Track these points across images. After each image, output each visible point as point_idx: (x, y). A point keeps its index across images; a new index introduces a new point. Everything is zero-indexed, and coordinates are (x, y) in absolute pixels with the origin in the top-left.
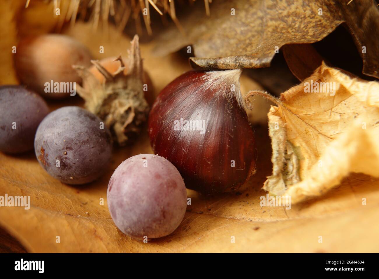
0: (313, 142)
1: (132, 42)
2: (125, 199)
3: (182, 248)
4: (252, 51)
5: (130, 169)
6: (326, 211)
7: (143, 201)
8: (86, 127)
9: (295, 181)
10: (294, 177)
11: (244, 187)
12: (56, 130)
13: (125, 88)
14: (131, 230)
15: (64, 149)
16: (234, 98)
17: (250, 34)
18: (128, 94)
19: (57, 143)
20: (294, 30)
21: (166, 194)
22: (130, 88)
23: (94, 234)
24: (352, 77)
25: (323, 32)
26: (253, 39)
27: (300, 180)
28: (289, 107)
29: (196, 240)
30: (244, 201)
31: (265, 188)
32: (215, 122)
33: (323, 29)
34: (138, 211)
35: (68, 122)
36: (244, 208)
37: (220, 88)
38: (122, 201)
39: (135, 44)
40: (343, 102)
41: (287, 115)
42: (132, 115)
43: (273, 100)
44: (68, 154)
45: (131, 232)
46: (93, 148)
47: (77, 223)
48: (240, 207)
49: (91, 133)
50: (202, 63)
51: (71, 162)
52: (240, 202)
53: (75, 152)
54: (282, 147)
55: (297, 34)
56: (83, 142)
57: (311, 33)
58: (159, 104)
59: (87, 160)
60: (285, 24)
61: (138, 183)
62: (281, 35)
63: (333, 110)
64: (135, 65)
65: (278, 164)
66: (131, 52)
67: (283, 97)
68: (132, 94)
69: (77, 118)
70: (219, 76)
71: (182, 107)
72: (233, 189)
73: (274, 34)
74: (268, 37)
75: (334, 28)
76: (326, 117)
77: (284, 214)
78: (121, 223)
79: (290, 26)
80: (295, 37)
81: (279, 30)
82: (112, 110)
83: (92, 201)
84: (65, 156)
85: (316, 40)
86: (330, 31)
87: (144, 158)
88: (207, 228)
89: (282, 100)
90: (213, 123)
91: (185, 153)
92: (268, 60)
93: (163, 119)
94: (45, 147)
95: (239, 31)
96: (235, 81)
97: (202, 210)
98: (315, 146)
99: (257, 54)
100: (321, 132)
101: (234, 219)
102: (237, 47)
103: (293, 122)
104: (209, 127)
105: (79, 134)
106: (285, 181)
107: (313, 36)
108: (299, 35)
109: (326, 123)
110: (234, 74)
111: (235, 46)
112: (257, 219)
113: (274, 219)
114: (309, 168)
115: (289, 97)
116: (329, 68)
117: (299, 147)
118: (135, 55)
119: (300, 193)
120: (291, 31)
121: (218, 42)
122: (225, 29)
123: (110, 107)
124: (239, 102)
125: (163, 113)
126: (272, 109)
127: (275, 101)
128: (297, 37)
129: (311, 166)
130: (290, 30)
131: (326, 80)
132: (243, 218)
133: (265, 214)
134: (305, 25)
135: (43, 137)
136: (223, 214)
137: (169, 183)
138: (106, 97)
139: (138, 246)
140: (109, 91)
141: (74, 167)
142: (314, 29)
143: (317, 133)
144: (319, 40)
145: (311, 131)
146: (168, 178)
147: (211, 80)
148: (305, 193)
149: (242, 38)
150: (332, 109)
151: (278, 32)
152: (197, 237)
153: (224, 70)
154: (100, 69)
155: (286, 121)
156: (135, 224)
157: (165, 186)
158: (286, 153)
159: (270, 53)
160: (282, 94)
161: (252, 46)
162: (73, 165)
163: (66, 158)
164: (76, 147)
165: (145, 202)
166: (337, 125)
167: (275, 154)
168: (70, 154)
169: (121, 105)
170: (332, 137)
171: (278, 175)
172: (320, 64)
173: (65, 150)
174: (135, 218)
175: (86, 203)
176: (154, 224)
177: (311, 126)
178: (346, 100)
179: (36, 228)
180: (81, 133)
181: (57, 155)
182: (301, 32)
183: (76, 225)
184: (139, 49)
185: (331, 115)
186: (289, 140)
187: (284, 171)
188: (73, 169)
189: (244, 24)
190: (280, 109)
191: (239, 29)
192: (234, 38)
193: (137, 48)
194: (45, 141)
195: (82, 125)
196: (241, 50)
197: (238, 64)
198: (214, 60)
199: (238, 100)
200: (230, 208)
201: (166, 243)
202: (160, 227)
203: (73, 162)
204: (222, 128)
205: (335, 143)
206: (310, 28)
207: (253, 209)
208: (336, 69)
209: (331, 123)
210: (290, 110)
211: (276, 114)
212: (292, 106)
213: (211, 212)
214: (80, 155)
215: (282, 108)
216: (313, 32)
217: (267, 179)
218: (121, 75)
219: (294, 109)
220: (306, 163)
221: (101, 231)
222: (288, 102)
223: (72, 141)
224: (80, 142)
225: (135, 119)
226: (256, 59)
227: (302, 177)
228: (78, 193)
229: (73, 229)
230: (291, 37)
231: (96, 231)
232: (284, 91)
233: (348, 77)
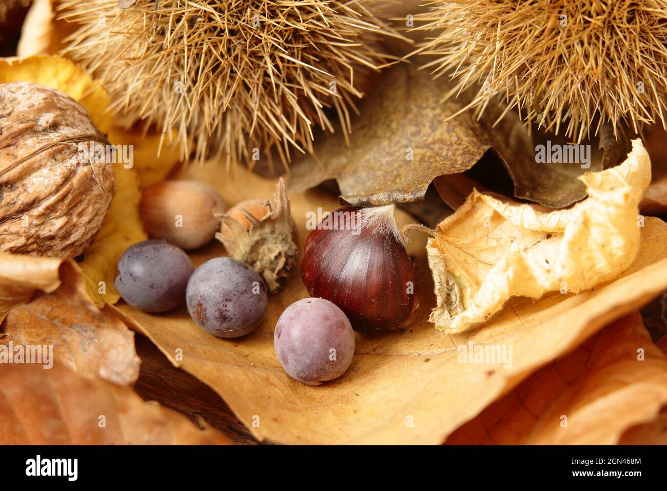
0: (473, 270)
1: (278, 185)
2: (297, 344)
3: (355, 388)
4: (402, 183)
5: (298, 314)
6: (492, 336)
7: (315, 343)
8: (241, 277)
9: (459, 310)
10: (458, 307)
11: (407, 323)
12: (212, 283)
13: (273, 232)
14: (305, 374)
15: (223, 301)
16: (391, 234)
17: (396, 165)
18: (276, 238)
19: (215, 296)
20: (442, 158)
21: (336, 335)
22: (277, 232)
23: (268, 381)
24: (504, 201)
25: (472, 160)
26: (401, 170)
27: (464, 309)
28: (446, 238)
29: (367, 379)
30: (409, 338)
31: (430, 320)
32: (376, 260)
33: (471, 156)
34: (311, 354)
35: (223, 273)
36: (410, 343)
37: (376, 225)
38: (294, 345)
39: (281, 186)
40: (499, 227)
41: (444, 245)
42: (282, 260)
43: (429, 232)
44: (228, 306)
45: (304, 376)
46: (251, 297)
47: (251, 373)
48: (406, 343)
49: (248, 282)
50: (354, 201)
51: (231, 314)
52: (405, 338)
53: (235, 303)
54: (443, 278)
55: (445, 162)
56: (241, 292)
57: (460, 162)
58: (312, 246)
59: (247, 310)
60: (431, 152)
61: (308, 327)
62: (430, 164)
63: (490, 236)
64: (282, 207)
65: (441, 295)
66: (277, 195)
67: (439, 228)
68: (280, 238)
69: (232, 268)
70: (374, 212)
71: (339, 248)
72: (397, 325)
73: (422, 163)
74: (416, 167)
75: (482, 154)
76: (483, 244)
77: (452, 344)
78: (294, 368)
79: (437, 154)
80: (444, 167)
81: (426, 159)
82: (260, 257)
83: (252, 353)
84: (225, 308)
85: (466, 168)
86: (478, 158)
87: (310, 302)
88: (377, 366)
89: (438, 232)
90: (374, 261)
91: (348, 294)
92: (422, 194)
93: (320, 262)
94: (202, 302)
95: (384, 162)
96: (390, 216)
97: (368, 351)
98: (475, 274)
99: (410, 188)
100: (480, 259)
101: (402, 356)
102: (385, 180)
103: (451, 252)
104: (370, 265)
105: (237, 285)
106: (450, 311)
107: (462, 164)
108: (448, 163)
109: (484, 249)
110: (388, 210)
111: (382, 178)
112: (425, 352)
113: (442, 350)
114: (472, 297)
115: (445, 227)
116: (482, 195)
117: (460, 277)
118: (281, 198)
119: (465, 322)
120: (439, 160)
121: (364, 174)
122: (369, 160)
123: (258, 254)
124: (396, 238)
125: (319, 255)
126: (430, 241)
127: (432, 234)
128: (447, 166)
129: (474, 294)
130: (437, 158)
131: (479, 206)
132: (411, 353)
133: (432, 346)
134: (453, 152)
135: (199, 291)
136: (390, 352)
137: (338, 324)
138: (253, 244)
139: (310, 391)
140: (256, 237)
141: (234, 319)
142: (462, 157)
143: (476, 261)
144: (469, 168)
145: (470, 260)
146: (336, 319)
147: (366, 218)
148: (471, 321)
149: (389, 169)
150: (488, 235)
151: (426, 162)
152: (368, 376)
153: (377, 206)
154: (248, 215)
155: (445, 251)
156: (308, 367)
157: (335, 327)
158: (448, 284)
159: (423, 186)
160: (438, 225)
161: (401, 178)
162: (233, 316)
163: (226, 310)
164: (235, 299)
165: (317, 345)
166: (494, 251)
167: (437, 286)
168: (230, 306)
169: (270, 251)
170: (491, 263)
171: (442, 306)
172: (472, 191)
173: (225, 302)
174: (308, 361)
175: (248, 355)
176: (327, 366)
177: (469, 254)
178: (501, 225)
179: (218, 378)
180: (238, 283)
181: (216, 308)
182: (449, 161)
183: (250, 374)
184: (286, 191)
185: (487, 242)
186: (449, 270)
187: (448, 302)
188: (233, 321)
189: (389, 154)
190: (437, 240)
191: (384, 160)
192: (380, 170)
193: (283, 190)
194: (202, 294)
195: (238, 276)
196: (390, 183)
197: (392, 200)
198: (366, 197)
199: (395, 236)
200: (396, 345)
201: (338, 385)
202: (332, 368)
203: (234, 314)
204: (384, 265)
205: (494, 269)
206: (458, 156)
207: (420, 344)
208: (487, 195)
209: (489, 249)
210: (447, 241)
211: (434, 246)
212: (449, 236)
213: (376, 351)
214: (240, 306)
215: (439, 239)
216: (462, 159)
217: (432, 311)
218: (269, 220)
219: (451, 239)
220: (468, 292)
221: (273, 378)
222: (444, 232)
223: (231, 292)
224: (238, 293)
225: (286, 263)
226: (410, 193)
227: (466, 307)
228: (236, 346)
229: (249, 378)
230: (440, 166)
231: (268, 379)
232: (439, 222)
233: (500, 203)
